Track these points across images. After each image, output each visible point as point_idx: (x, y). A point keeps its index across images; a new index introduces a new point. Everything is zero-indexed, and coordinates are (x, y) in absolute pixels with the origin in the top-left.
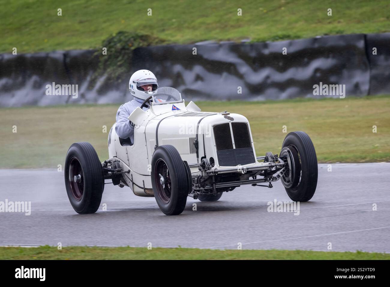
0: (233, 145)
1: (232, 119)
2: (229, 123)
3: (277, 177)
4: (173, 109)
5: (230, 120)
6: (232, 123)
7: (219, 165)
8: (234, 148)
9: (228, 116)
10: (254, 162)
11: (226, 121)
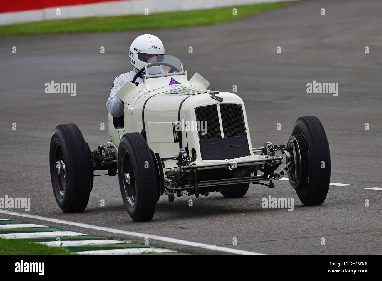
0: (221, 132)
1: (221, 99)
2: (216, 105)
3: (280, 175)
4: (171, 83)
5: (217, 101)
6: (221, 105)
7: (201, 159)
8: (223, 136)
9: (216, 95)
10: (249, 154)
11: (214, 102)
